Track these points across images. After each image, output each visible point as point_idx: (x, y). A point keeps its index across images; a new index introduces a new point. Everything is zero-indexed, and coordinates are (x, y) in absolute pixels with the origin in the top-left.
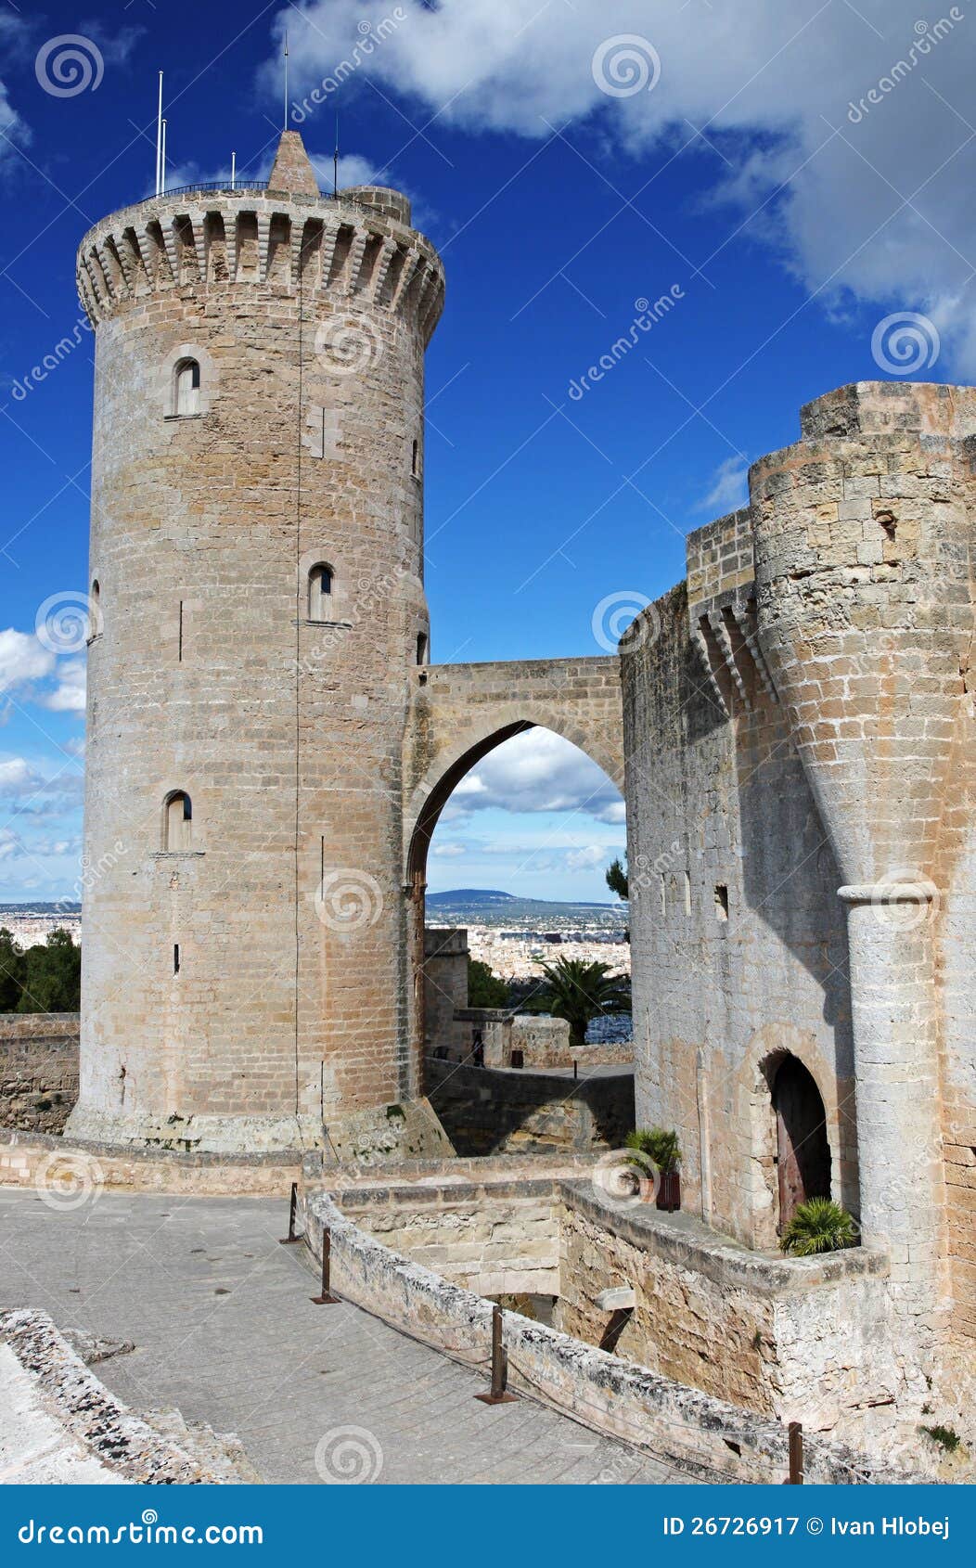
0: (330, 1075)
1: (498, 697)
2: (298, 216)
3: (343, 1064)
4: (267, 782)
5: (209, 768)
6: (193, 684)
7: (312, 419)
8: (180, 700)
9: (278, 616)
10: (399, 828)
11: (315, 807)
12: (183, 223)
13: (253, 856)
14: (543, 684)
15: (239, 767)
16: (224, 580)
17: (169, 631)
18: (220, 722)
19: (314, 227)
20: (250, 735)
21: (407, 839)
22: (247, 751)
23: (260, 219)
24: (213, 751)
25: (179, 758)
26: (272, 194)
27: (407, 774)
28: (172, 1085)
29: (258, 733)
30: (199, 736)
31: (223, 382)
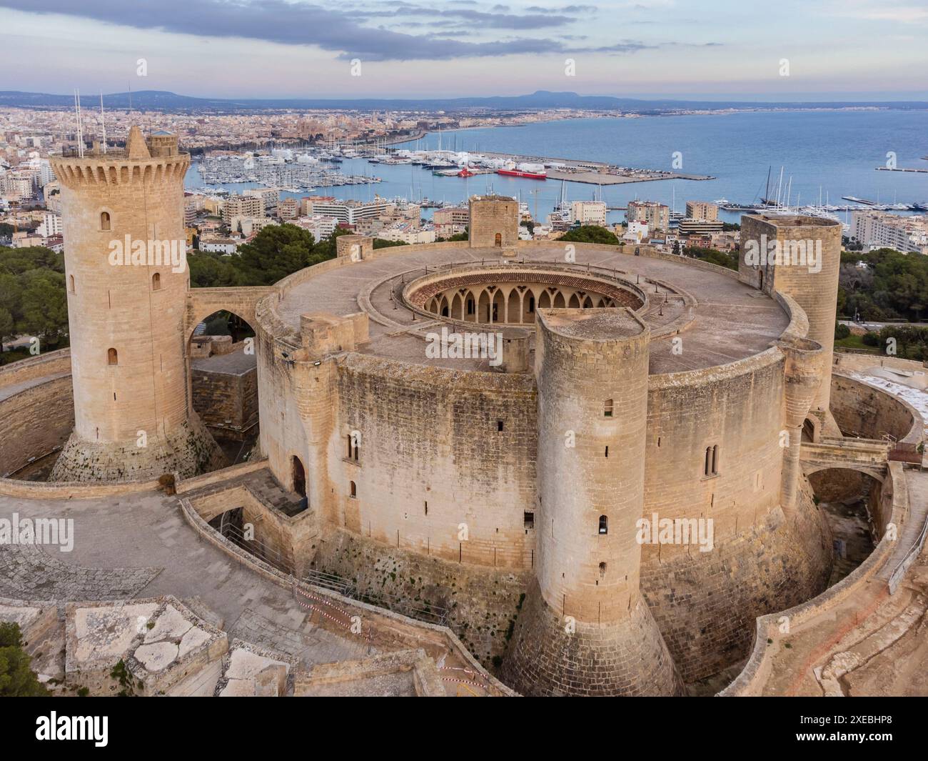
0: (166, 421)
1: (215, 303)
2: (143, 165)
3: (169, 416)
4: (142, 343)
5: (122, 341)
6: (115, 316)
7: (151, 229)
8: (110, 321)
9: (143, 292)
10: (183, 342)
11: (158, 346)
12: (100, 169)
13: (138, 365)
14: (230, 299)
15: (133, 340)
16: (124, 284)
17: (106, 300)
18: (126, 327)
19: (149, 167)
20: (136, 330)
21: (186, 344)
22: (135, 334)
23: (129, 168)
24: (124, 336)
25: (112, 338)
26: (133, 160)
27: (185, 325)
28: (116, 432)
29: (139, 329)
30: (119, 332)
31: (119, 221)
